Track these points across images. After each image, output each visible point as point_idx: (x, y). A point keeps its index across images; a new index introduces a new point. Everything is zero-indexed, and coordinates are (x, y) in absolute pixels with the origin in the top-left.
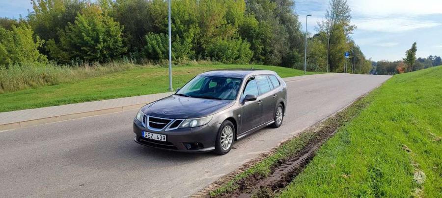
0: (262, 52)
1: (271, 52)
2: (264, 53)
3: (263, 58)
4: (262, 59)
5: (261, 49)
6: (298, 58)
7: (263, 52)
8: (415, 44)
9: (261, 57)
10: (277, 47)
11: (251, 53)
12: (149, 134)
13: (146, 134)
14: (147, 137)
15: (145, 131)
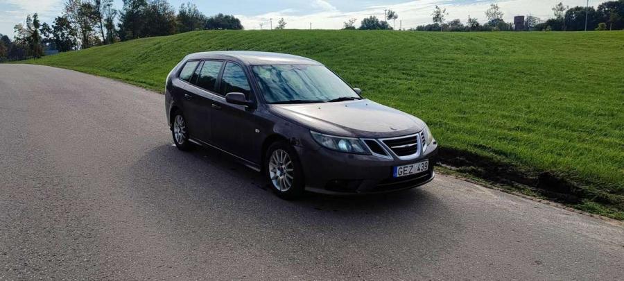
12: (406, 169)
13: (401, 170)
14: (402, 175)
15: (398, 165)
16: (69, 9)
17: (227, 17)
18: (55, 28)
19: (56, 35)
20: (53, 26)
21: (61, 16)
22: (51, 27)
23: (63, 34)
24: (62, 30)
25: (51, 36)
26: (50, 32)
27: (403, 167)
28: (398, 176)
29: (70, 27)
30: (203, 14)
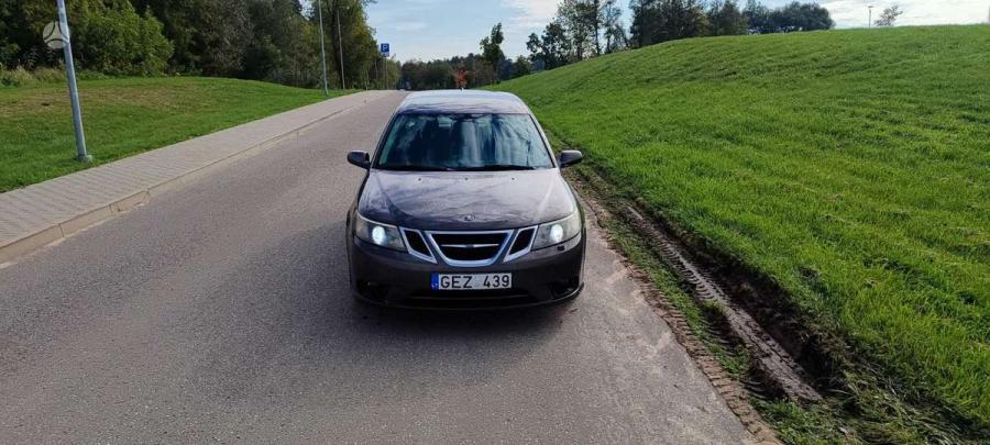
0: (190, 45)
1: (216, 43)
2: (199, 46)
3: (197, 58)
4: (196, 63)
5: (189, 36)
6: (276, 56)
7: (194, 43)
8: (499, 26)
9: (191, 56)
10: (228, 33)
11: (169, 47)
12: (456, 280)
13: (445, 280)
14: (450, 288)
15: (441, 273)
16: (562, 12)
17: (806, 7)
18: (545, 39)
19: (544, 49)
20: (543, 37)
21: (552, 21)
22: (540, 39)
23: (554, 48)
24: (553, 41)
25: (540, 50)
26: (538, 46)
27: (450, 276)
28: (440, 287)
29: (563, 38)
30: (763, 4)
